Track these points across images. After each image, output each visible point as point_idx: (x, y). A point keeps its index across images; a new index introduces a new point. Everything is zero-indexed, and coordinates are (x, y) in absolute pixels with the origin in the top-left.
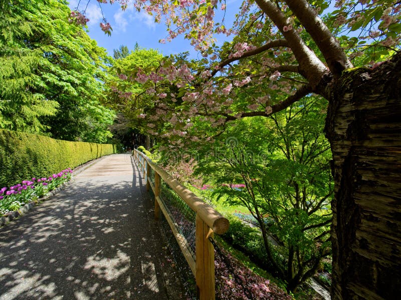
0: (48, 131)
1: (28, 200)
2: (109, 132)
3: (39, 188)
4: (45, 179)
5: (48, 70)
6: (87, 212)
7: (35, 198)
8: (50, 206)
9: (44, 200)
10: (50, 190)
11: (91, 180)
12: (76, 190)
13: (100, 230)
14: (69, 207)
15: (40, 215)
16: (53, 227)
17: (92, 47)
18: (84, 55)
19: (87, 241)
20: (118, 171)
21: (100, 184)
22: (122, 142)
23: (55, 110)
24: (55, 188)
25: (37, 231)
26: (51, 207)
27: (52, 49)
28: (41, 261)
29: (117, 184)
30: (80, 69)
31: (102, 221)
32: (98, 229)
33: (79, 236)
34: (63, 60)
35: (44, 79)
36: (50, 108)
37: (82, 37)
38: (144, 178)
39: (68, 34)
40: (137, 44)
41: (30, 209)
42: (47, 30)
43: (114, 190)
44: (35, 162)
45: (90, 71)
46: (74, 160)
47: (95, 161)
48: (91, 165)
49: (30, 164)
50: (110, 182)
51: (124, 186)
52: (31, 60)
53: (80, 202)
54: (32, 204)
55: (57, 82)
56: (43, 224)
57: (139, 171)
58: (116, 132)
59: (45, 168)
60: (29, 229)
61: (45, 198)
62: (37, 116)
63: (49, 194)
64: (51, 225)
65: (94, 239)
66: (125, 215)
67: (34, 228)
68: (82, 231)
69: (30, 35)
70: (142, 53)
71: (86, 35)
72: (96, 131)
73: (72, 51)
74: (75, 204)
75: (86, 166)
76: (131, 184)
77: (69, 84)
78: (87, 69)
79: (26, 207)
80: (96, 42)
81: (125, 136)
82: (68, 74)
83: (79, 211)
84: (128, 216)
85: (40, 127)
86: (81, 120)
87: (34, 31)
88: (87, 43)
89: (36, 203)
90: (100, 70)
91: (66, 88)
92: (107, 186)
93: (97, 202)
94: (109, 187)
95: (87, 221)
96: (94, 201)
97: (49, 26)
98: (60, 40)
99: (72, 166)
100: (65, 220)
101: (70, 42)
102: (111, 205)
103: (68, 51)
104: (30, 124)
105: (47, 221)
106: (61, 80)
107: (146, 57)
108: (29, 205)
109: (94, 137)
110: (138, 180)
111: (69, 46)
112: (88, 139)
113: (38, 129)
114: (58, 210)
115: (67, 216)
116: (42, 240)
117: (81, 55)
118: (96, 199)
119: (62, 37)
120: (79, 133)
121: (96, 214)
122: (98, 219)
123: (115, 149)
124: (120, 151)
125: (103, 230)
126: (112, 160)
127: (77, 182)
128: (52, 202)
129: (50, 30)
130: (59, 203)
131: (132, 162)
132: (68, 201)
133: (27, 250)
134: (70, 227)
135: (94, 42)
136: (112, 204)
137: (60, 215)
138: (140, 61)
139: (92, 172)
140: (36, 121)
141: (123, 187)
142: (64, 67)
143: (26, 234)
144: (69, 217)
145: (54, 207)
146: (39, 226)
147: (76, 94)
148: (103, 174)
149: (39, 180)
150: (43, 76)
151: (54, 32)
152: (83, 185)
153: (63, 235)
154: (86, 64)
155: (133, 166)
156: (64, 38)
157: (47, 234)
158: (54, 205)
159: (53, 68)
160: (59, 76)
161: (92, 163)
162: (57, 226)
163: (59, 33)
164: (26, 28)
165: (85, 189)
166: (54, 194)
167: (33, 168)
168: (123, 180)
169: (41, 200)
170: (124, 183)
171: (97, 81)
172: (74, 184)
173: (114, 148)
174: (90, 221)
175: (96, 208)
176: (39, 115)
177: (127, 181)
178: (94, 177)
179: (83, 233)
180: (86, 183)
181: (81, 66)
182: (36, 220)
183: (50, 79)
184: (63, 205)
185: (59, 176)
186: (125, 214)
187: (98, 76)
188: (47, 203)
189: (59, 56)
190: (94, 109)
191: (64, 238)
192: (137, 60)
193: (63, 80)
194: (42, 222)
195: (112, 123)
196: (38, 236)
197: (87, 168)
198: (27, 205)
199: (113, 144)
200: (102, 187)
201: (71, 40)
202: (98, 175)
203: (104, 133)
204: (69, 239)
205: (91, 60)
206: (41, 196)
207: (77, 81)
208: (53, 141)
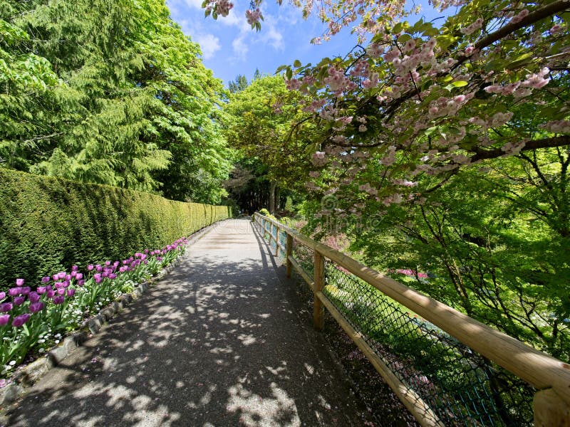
0: (161, 188)
1: (142, 279)
2: (224, 190)
3: (152, 264)
4: (159, 251)
5: (160, 113)
6: (212, 303)
7: (148, 278)
8: (166, 289)
9: (158, 280)
10: (164, 266)
11: (207, 255)
12: (193, 268)
13: (236, 338)
14: (188, 293)
15: (156, 303)
16: (173, 323)
17: (207, 79)
18: (198, 90)
19: (221, 356)
20: (239, 243)
21: (219, 262)
22: (237, 204)
23: (168, 162)
24: (169, 264)
25: (155, 328)
26: (167, 291)
27: (163, 86)
28: (165, 383)
29: (242, 263)
30: (194, 109)
31: (235, 321)
32: (232, 335)
33: (208, 344)
34: (176, 99)
35: (155, 124)
36: (161, 160)
37: (196, 67)
38: (276, 256)
39: (181, 65)
40: (257, 71)
41: (144, 292)
42: (159, 62)
43: (240, 270)
44: (148, 229)
45: (206, 109)
46: (187, 227)
47: (209, 228)
48: (205, 234)
49: (143, 232)
50: (232, 259)
51: (252, 266)
52: (143, 100)
53: (201, 286)
54: (145, 285)
55: (169, 127)
56: (161, 317)
57: (267, 245)
58: (231, 190)
59: (158, 237)
60: (145, 323)
61: (159, 277)
62: (148, 170)
63: (163, 272)
64: (171, 320)
65: (231, 353)
66: (265, 316)
67: (150, 322)
68: (211, 336)
69: (143, 68)
70: (266, 81)
71: (200, 64)
72: (209, 189)
73: (186, 86)
74: (195, 288)
75: (200, 235)
76: (261, 264)
77: (183, 129)
78: (202, 107)
79: (139, 289)
80: (212, 72)
81: (242, 194)
82: (182, 116)
83: (201, 300)
84: (270, 317)
85: (151, 183)
86: (192, 175)
87: (146, 65)
88: (202, 74)
89: (150, 284)
90: (215, 109)
91: (180, 134)
92: (229, 265)
93: (222, 288)
94: (232, 266)
95: (215, 319)
96: (219, 286)
97: (161, 56)
98: (173, 73)
99: (185, 234)
100: (187, 314)
101: (184, 75)
102: (242, 296)
103: (181, 87)
104: (141, 180)
105: (165, 313)
106: (174, 124)
107: (270, 86)
108: (143, 286)
109: (207, 197)
110: (268, 258)
111: (183, 80)
112: (200, 199)
113: (150, 186)
114: (176, 297)
115: (187, 308)
116: (162, 344)
117: (195, 90)
118: (220, 283)
119: (175, 69)
120: (191, 192)
121: (225, 309)
122: (230, 318)
123: (231, 213)
124: (236, 215)
125: (240, 338)
126: (228, 227)
127: (192, 256)
128: (167, 284)
129: (163, 61)
130: (175, 286)
131: (254, 231)
132: (186, 284)
133: (146, 359)
134: (194, 326)
135: (209, 72)
136: (243, 293)
137: (179, 305)
138: (264, 92)
139: (207, 243)
140: (147, 175)
141: (250, 268)
142: (177, 107)
143: (143, 331)
144: (191, 309)
145: (171, 292)
146: (156, 319)
147: (190, 141)
148: (221, 246)
149: (153, 253)
150: (156, 120)
151: (166, 65)
152: (199, 261)
153: (187, 339)
154: (201, 100)
155: (257, 238)
156: (178, 70)
157: (167, 334)
158: (170, 288)
159: (165, 110)
160: (172, 119)
161: (205, 230)
162: (178, 322)
163: (172, 64)
164: (138, 62)
165: (203, 267)
166: (168, 272)
167: (145, 237)
168: (248, 257)
169: (155, 280)
170: (251, 262)
171: (212, 123)
172: (189, 259)
173: (229, 212)
174: (220, 320)
175: (223, 298)
176: (150, 168)
177: (254, 259)
178: (210, 251)
179: (212, 339)
180: (202, 258)
181: (196, 104)
182: (152, 309)
183: (162, 124)
184: (180, 289)
185: (173, 248)
186: (266, 313)
187: (213, 116)
188: (162, 285)
189: (171, 94)
190: (210, 160)
191: (189, 345)
192: (259, 91)
193: (176, 125)
194: (159, 314)
195: (227, 178)
196: (157, 336)
197: (201, 237)
198: (140, 286)
199: (228, 205)
200: (223, 266)
201: (184, 73)
202: (216, 248)
203: (218, 191)
204: (196, 348)
205: (206, 95)
206: (155, 275)
207: (192, 125)
208: (166, 201)
